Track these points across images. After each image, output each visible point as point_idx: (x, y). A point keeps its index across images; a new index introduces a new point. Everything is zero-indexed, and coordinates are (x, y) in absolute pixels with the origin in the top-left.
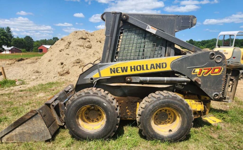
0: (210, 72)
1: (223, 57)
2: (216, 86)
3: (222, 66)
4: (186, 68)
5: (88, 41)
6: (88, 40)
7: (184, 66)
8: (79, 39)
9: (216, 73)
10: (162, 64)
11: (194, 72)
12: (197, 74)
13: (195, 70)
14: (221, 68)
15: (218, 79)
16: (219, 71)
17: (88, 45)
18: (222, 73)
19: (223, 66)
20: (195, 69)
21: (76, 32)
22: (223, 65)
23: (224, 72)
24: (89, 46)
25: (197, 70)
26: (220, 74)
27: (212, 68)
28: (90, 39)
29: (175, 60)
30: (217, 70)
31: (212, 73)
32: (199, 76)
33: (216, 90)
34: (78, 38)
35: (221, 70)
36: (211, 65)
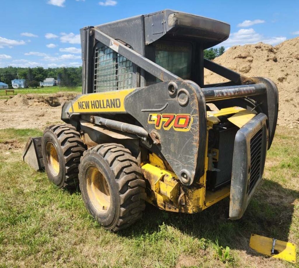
0: (172, 124)
1: (190, 93)
2: (184, 155)
3: (191, 113)
4: (140, 110)
5: (249, 60)
6: (249, 58)
7: (138, 107)
8: (235, 59)
9: (182, 128)
10: (116, 100)
11: (150, 120)
12: (154, 124)
13: (151, 116)
14: (188, 117)
15: (187, 141)
16: (187, 124)
17: (243, 68)
18: (191, 129)
19: (193, 114)
20: (151, 114)
21: (234, 48)
22: (193, 111)
23: (195, 128)
24: (245, 69)
25: (154, 117)
26: (187, 130)
27: (175, 116)
28: (253, 57)
29: (128, 95)
30: (182, 122)
31: (175, 126)
32: (157, 128)
33: (185, 164)
34: (234, 57)
35: (189, 123)
36: (172, 108)
